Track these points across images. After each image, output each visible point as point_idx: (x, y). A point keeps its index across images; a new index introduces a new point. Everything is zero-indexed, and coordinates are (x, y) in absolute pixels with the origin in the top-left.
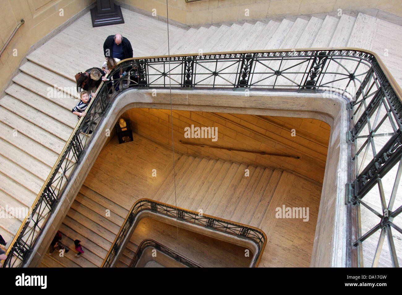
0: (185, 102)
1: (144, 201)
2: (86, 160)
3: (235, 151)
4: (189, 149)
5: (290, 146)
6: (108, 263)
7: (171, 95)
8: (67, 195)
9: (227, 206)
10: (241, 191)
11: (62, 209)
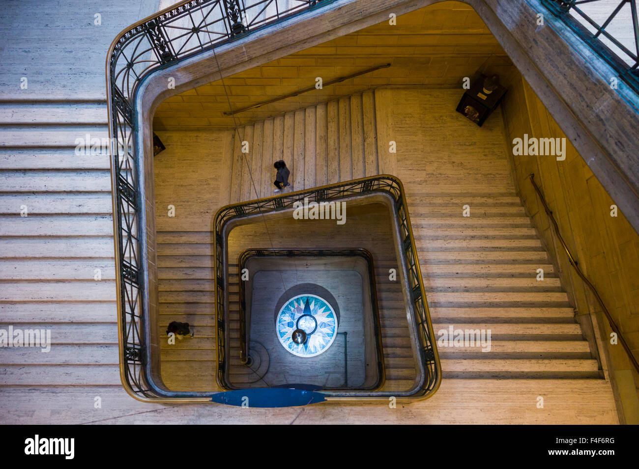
0: (243, 58)
1: (224, 210)
2: (146, 201)
3: (303, 94)
4: (241, 117)
5: (373, 55)
6: (220, 303)
7: (216, 57)
8: (148, 258)
9: (327, 166)
10: (334, 140)
11: (151, 278)
